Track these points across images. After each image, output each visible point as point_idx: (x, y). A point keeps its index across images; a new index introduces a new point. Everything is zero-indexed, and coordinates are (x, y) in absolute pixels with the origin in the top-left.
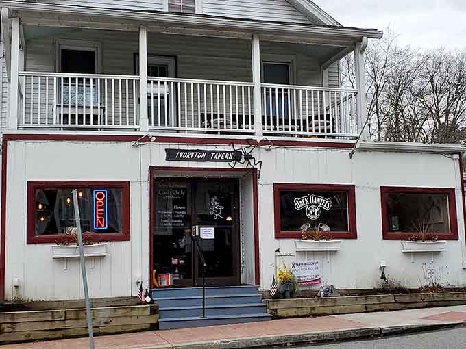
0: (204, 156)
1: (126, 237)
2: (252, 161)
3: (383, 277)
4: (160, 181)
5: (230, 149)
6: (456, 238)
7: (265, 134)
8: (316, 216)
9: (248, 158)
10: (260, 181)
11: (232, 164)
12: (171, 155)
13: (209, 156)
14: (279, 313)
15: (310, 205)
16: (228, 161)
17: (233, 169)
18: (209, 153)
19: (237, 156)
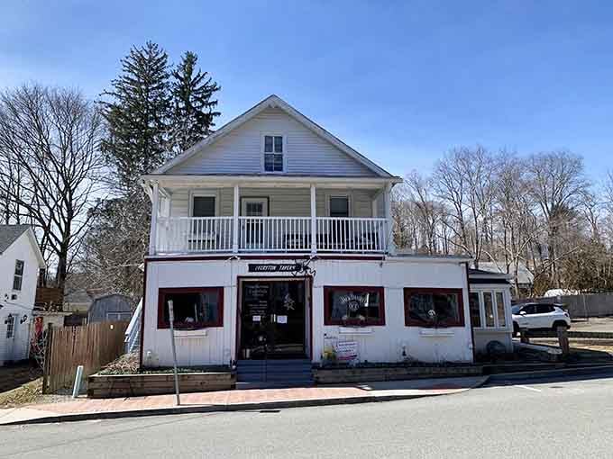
0: (275, 268)
1: (220, 324)
2: (308, 271)
3: (404, 354)
4: (245, 286)
5: (293, 262)
6: (464, 325)
7: (318, 252)
8: (356, 309)
9: (306, 268)
10: (315, 284)
11: (294, 273)
12: (252, 268)
13: (278, 268)
14: (321, 380)
15: (351, 301)
16: (292, 270)
17: (295, 276)
18: (278, 266)
19: (298, 267)
